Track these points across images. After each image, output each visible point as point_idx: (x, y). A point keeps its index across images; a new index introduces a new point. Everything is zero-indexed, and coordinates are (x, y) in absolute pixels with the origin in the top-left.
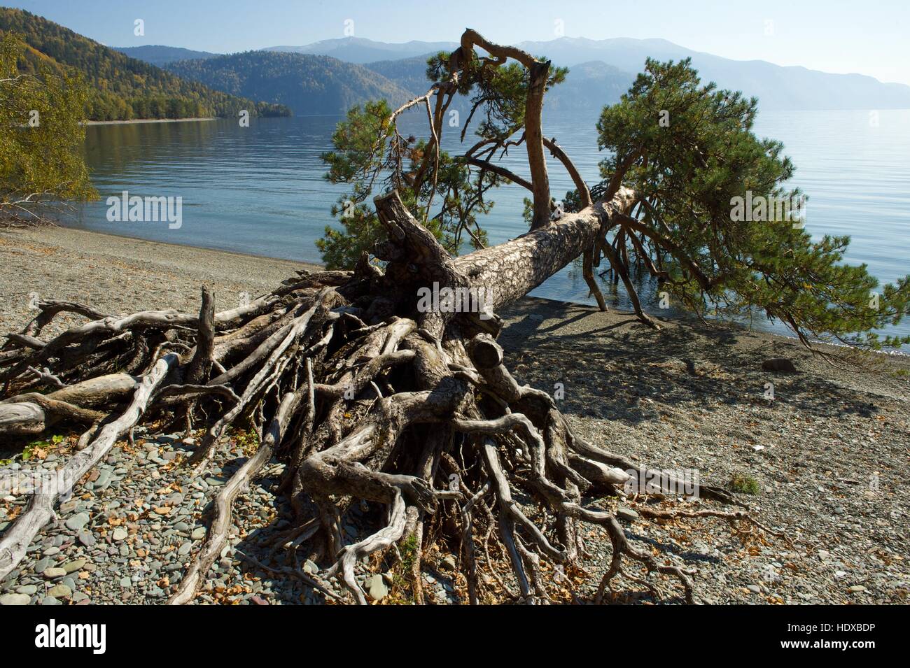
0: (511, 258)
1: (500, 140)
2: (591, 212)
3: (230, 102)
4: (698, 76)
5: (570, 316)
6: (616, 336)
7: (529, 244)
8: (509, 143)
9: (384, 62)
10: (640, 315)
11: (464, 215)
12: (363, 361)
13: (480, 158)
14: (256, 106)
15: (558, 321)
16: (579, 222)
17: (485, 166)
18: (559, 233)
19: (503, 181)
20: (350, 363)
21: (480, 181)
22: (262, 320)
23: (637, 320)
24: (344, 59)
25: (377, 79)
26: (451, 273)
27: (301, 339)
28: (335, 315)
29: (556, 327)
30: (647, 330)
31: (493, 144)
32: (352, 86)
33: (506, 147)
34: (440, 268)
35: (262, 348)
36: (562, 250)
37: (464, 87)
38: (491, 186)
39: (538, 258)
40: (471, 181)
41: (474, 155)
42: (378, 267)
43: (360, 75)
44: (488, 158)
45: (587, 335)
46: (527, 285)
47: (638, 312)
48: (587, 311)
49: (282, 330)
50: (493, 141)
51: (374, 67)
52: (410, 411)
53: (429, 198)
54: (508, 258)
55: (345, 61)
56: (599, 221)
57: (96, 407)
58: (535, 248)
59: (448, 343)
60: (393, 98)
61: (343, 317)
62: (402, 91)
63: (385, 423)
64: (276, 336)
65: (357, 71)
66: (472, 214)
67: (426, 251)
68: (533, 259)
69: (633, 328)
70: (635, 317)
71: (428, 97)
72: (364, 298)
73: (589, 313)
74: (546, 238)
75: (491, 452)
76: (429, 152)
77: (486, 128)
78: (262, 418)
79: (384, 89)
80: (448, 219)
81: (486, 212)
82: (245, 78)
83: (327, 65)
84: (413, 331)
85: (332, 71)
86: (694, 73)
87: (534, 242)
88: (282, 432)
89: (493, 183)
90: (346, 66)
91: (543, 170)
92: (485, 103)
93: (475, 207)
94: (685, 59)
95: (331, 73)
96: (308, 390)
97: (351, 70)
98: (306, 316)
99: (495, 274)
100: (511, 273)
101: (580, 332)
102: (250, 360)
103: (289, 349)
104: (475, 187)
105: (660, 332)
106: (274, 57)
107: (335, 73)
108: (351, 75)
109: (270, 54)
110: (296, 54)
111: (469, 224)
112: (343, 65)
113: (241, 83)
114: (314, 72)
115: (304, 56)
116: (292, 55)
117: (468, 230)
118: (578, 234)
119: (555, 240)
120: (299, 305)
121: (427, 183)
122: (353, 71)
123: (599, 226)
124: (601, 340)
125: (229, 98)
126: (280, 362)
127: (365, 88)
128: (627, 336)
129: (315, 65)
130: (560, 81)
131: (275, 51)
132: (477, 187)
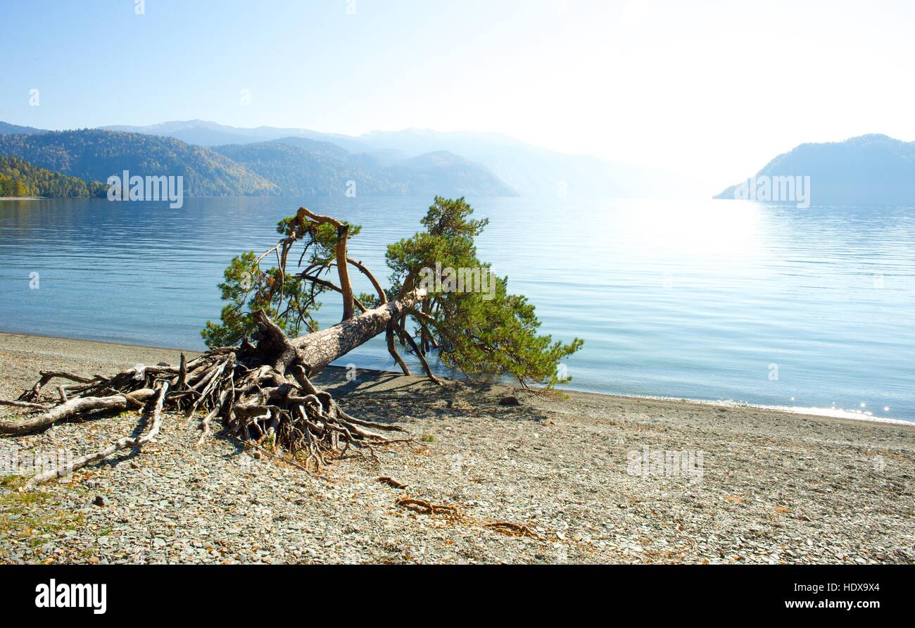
0: (326, 338)
1: (324, 264)
2: (386, 308)
3: (58, 181)
4: (471, 208)
5: (381, 380)
6: (410, 391)
7: (337, 330)
8: (331, 265)
9: (232, 146)
10: (431, 377)
11: (301, 312)
12: (250, 380)
13: (311, 275)
14: (89, 185)
15: (373, 383)
16: (375, 316)
17: (315, 280)
18: (359, 323)
19: (328, 289)
20: (245, 381)
21: (312, 289)
22: (201, 369)
23: (429, 380)
24: (190, 141)
25: (224, 162)
26: (288, 345)
27: (221, 375)
28: (234, 366)
29: (370, 386)
30: (433, 386)
31: (321, 266)
32: (197, 168)
33: (329, 267)
34: (283, 343)
35: (206, 378)
36: (360, 333)
37: (300, 235)
38: (319, 292)
39: (343, 338)
40: (306, 289)
41: (307, 273)
42: (254, 345)
43: (206, 158)
44: (317, 275)
45: (390, 391)
46: (335, 353)
47: (429, 375)
48: (395, 375)
49: (213, 371)
50: (321, 264)
51: (223, 150)
52: (271, 393)
53: (278, 302)
54: (323, 338)
55: (190, 143)
56: (390, 314)
57: (141, 401)
58: (341, 332)
59: (287, 376)
60: (241, 180)
61: (238, 366)
62: (251, 175)
63: (262, 397)
64: (211, 373)
65: (203, 154)
66: (307, 311)
67: (277, 335)
68: (340, 338)
69: (424, 385)
70: (428, 378)
71: (277, 248)
72: (247, 358)
73: (395, 377)
74: (349, 326)
75: (302, 408)
76: (278, 275)
77: (314, 259)
78: (208, 406)
79: (231, 172)
80: (291, 314)
81: (317, 309)
82: (76, 156)
83: (171, 147)
84: (271, 370)
85: (175, 152)
86: (468, 206)
87: (341, 329)
88: (222, 403)
89: (321, 290)
90: (192, 148)
91: (348, 285)
92: (313, 244)
93: (309, 306)
94: (460, 198)
95: (175, 155)
96: (232, 391)
97: (196, 152)
98: (223, 365)
99: (315, 347)
100: (325, 347)
101: (386, 389)
102: (201, 383)
103: (217, 378)
104: (309, 293)
105: (442, 387)
106: (112, 137)
107: (179, 154)
108: (196, 158)
109: (107, 132)
110: (136, 134)
111: (306, 317)
112: (188, 147)
113: (71, 161)
114: (156, 153)
115: (145, 136)
116: (132, 135)
117: (305, 323)
118: (373, 323)
119: (355, 327)
120: (219, 361)
121: (277, 293)
122: (199, 154)
123: (390, 317)
124: (399, 393)
125: (56, 176)
126: (214, 383)
127: (211, 170)
128: (418, 390)
129: (158, 146)
130: (357, 234)
131: (113, 130)
132: (310, 293)
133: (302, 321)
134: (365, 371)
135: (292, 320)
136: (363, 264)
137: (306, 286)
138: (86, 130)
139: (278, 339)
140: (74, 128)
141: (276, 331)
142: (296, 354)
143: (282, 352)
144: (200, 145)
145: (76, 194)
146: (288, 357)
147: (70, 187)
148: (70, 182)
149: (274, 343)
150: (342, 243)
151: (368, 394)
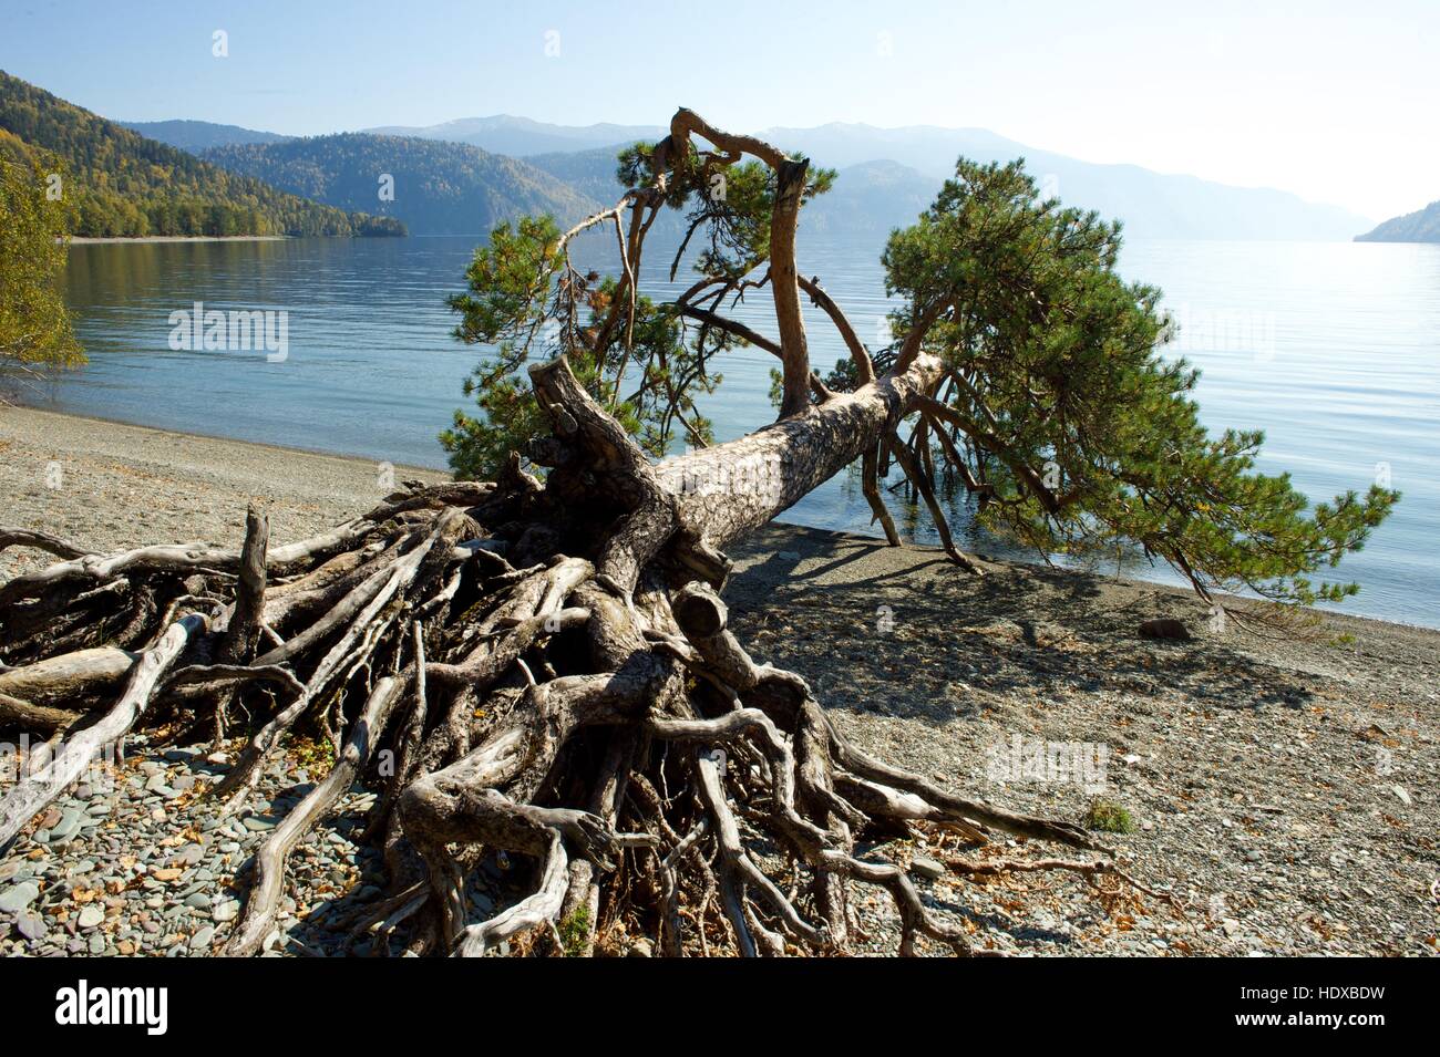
1: (731, 278)
2: (874, 392)
3: (308, 212)
4: (1035, 186)
5: (842, 554)
6: (913, 585)
7: (775, 441)
8: (746, 284)
10: (952, 553)
11: (675, 396)
12: (506, 626)
13: (698, 306)
14: (350, 218)
15: (824, 562)
16: (854, 407)
17: (709, 319)
18: (823, 423)
19: (737, 343)
20: (486, 629)
21: (701, 343)
22: (346, 560)
23: (949, 560)
25: (543, 180)
26: (650, 487)
27: (408, 592)
28: (463, 553)
29: (821, 571)
30: (962, 576)
31: (721, 286)
32: (504, 190)
33: (741, 290)
34: (633, 479)
35: (344, 606)
36: (828, 450)
37: (676, 197)
38: (717, 350)
39: (790, 464)
40: (686, 342)
41: (689, 303)
42: (536, 477)
43: (516, 174)
44: (713, 307)
45: (868, 584)
46: (772, 505)
47: (949, 547)
48: (870, 547)
49: (377, 576)
50: (720, 280)
51: (541, 161)
52: (580, 706)
53: (619, 367)
55: (493, 151)
56: (886, 405)
57: (62, 704)
58: (785, 447)
59: (643, 597)
60: (568, 209)
61: (477, 555)
62: (581, 201)
63: (539, 726)
64: (368, 585)
65: (511, 168)
66: (687, 393)
67: (610, 450)
69: (940, 572)
70: (944, 556)
71: (618, 211)
72: (511, 525)
73: (872, 549)
74: (803, 432)
75: (711, 771)
76: (620, 296)
77: (710, 260)
78: (342, 720)
79: (554, 196)
80: (651, 400)
81: (711, 390)
82: (333, 175)
83: (465, 158)
84: (588, 579)
85: (471, 166)
86: (1030, 181)
87: (784, 438)
88: (372, 741)
89: (721, 345)
90: (495, 160)
91: (798, 326)
92: (709, 221)
93: (692, 382)
94: (1015, 160)
95: (471, 171)
96: (416, 674)
97: (502, 166)
98: (417, 555)
101: (857, 580)
102: (323, 625)
103: (387, 606)
104: (693, 352)
105: (982, 578)
106: (381, 144)
107: (477, 170)
108: (502, 175)
109: (374, 138)
110: (415, 139)
111: (684, 409)
112: (490, 158)
113: (326, 183)
114: (443, 168)
115: (428, 142)
116: (409, 140)
117: (682, 419)
118: (853, 425)
119: (817, 435)
120: (406, 537)
121: (616, 345)
122: (506, 168)
123: (886, 413)
124: (890, 591)
125: (306, 205)
126: (372, 628)
127: (525, 194)
128: (931, 585)
129: (446, 157)
130: (824, 190)
131: (382, 134)
132: (696, 352)
133: (675, 418)
134: (801, 532)
135: (653, 414)
136: (822, 287)
137: (688, 332)
138: (345, 134)
139: (614, 464)
140: (328, 133)
141: (609, 436)
142: (676, 518)
143: (630, 513)
144: (508, 155)
145: (333, 232)
146: (649, 528)
147: (326, 222)
148: (326, 214)
149: (600, 475)
150: (787, 209)
151: (823, 591)
